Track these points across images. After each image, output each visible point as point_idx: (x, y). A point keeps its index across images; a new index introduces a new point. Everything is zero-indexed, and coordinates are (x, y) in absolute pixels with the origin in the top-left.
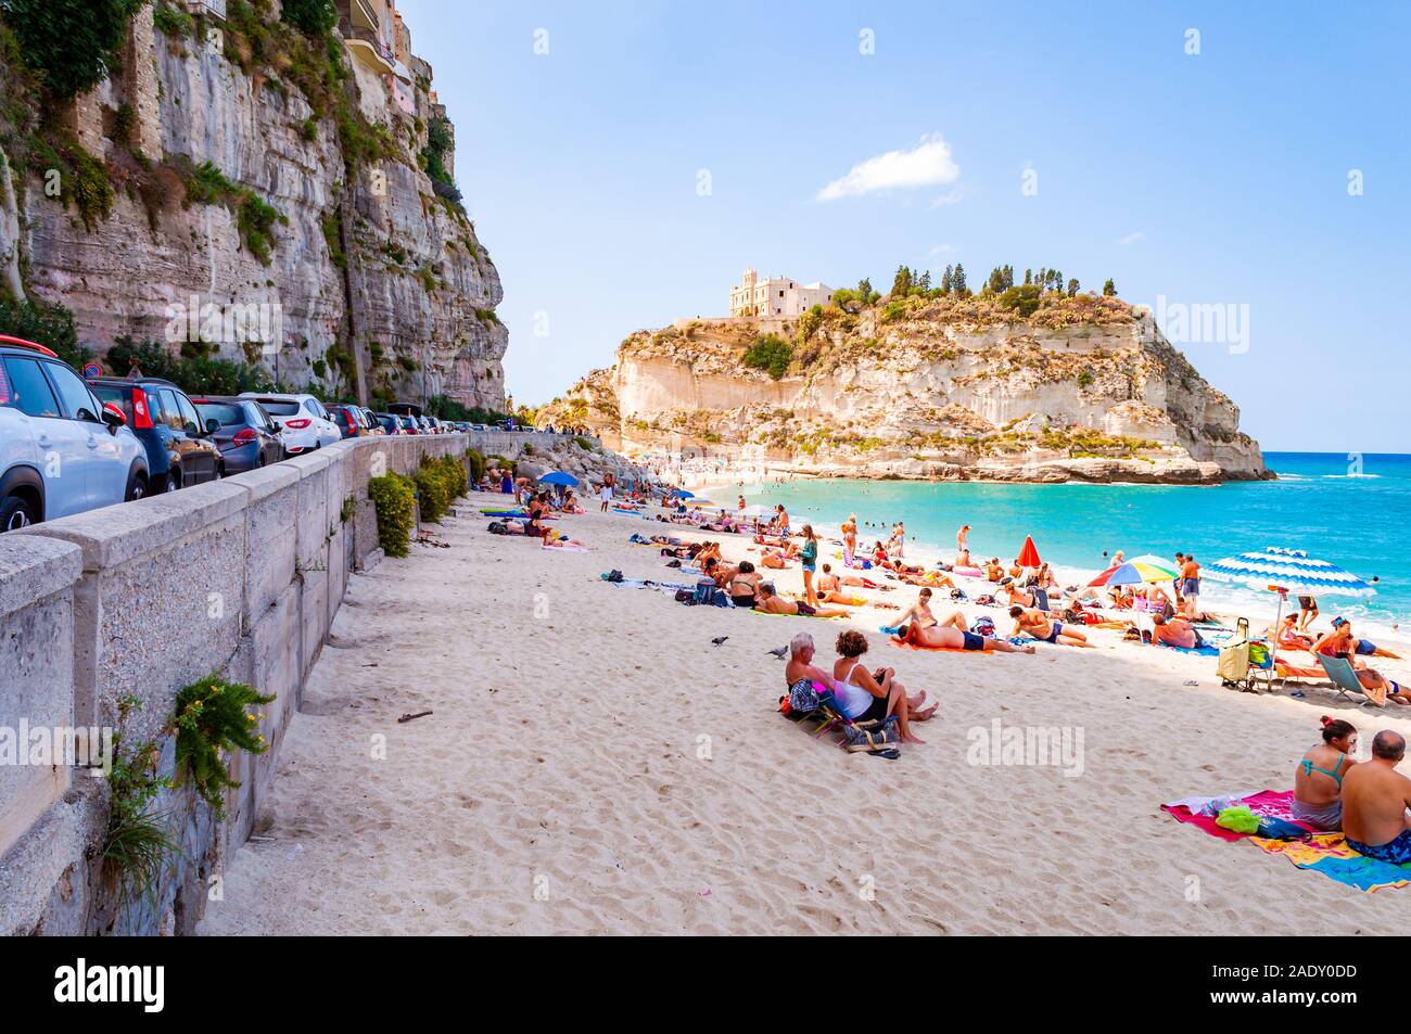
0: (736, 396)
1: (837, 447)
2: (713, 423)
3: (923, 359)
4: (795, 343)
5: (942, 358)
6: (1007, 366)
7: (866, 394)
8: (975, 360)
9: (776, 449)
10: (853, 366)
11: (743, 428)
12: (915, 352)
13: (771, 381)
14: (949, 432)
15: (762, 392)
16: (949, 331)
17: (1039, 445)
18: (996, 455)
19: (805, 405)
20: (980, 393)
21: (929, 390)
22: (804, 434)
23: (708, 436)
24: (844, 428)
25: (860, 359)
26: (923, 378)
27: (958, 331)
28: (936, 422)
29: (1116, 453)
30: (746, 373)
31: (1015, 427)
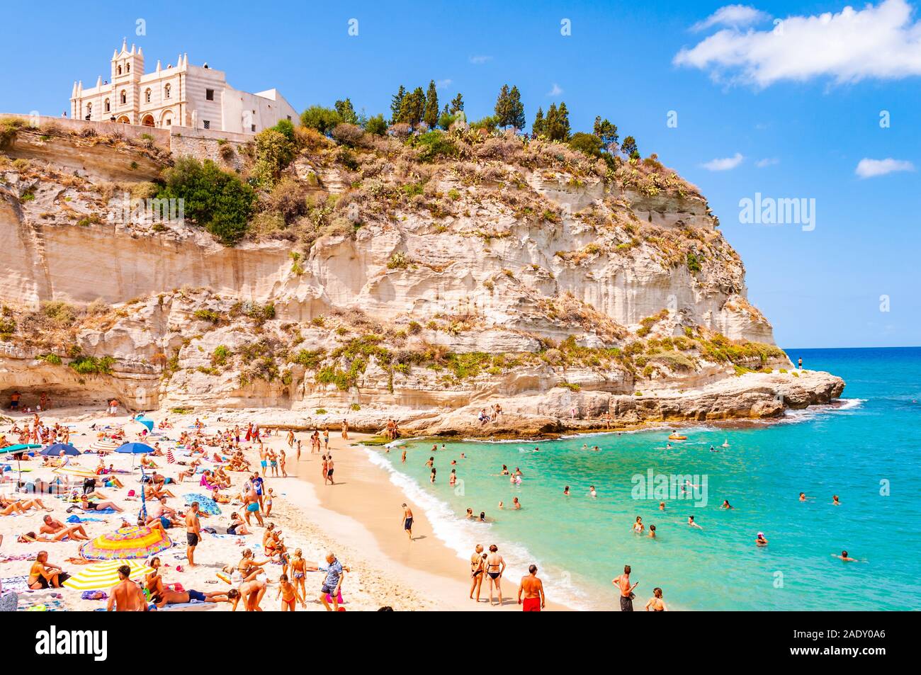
0: (137, 275)
1: (407, 373)
2: (89, 333)
3: (518, 218)
4: (255, 182)
5: (541, 221)
6: (626, 239)
7: (432, 274)
8: (580, 227)
9: (258, 382)
10: (390, 224)
11: (165, 340)
12: (502, 206)
13: (218, 248)
14: (584, 341)
15: (196, 268)
16: (534, 179)
17: (704, 357)
18: (664, 376)
19: (302, 292)
20: (596, 277)
21: (536, 269)
22: (315, 348)
23: (79, 360)
24: (404, 336)
25: (399, 214)
26: (523, 249)
27: (550, 180)
28: (562, 324)
29: (753, 365)
30: (161, 228)
31: (653, 329)
